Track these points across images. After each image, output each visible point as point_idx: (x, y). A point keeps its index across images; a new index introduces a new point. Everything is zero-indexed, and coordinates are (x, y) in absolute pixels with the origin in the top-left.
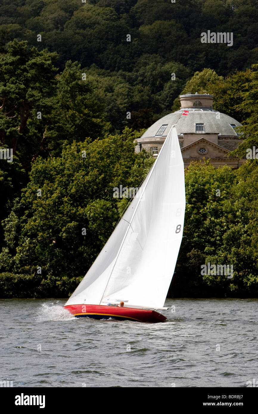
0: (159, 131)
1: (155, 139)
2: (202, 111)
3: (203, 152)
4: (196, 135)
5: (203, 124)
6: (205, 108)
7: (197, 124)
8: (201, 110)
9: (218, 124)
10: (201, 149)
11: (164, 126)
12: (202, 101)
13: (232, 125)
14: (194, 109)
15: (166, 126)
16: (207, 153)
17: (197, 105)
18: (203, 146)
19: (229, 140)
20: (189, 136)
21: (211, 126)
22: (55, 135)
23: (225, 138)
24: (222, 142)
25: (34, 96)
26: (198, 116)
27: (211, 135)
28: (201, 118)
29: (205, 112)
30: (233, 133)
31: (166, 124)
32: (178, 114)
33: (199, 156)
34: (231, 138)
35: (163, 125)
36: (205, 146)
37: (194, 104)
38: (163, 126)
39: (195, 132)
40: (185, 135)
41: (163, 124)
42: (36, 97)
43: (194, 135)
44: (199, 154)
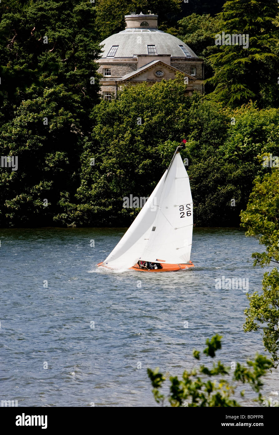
0: (110, 52)
1: (108, 61)
2: (149, 32)
3: (159, 74)
4: (149, 57)
5: (154, 45)
6: (152, 29)
7: (148, 45)
8: (148, 30)
9: (168, 46)
10: (157, 71)
11: (115, 47)
12: (149, 22)
13: (180, 46)
14: (141, 30)
15: (117, 47)
16: (164, 76)
17: (144, 26)
18: (160, 68)
19: (181, 62)
20: (143, 58)
21: (162, 47)
22: (87, 73)
23: (177, 60)
24: (174, 63)
25: (84, 41)
26: (148, 37)
27: (164, 57)
28: (151, 40)
29: (153, 33)
30: (182, 54)
31: (116, 45)
33: (156, 78)
34: (182, 60)
35: (113, 46)
36: (162, 68)
37: (141, 25)
38: (113, 47)
39: (147, 54)
40: (139, 57)
42: (86, 42)
43: (147, 57)
44: (156, 76)
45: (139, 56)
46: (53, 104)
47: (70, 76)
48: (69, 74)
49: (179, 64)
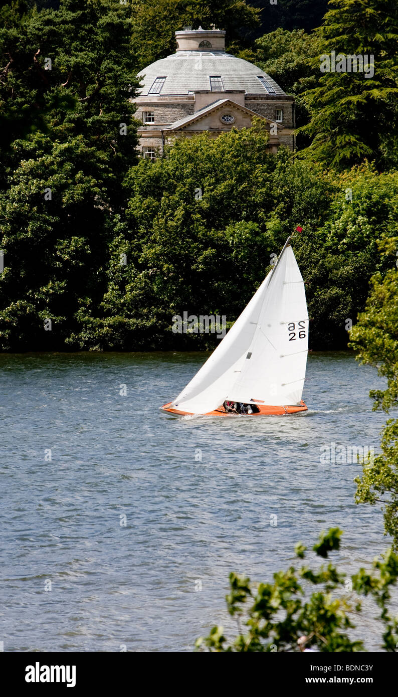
0: (153, 87)
1: (150, 100)
2: (212, 56)
3: (228, 121)
4: (213, 94)
5: (220, 77)
6: (216, 51)
7: (210, 77)
8: (211, 53)
9: (241, 77)
10: (225, 116)
11: (161, 79)
12: (212, 41)
13: (259, 77)
14: (201, 53)
15: (164, 79)
16: (234, 123)
17: (204, 47)
18: (229, 111)
19: (260, 101)
20: (203, 95)
21: (231, 80)
22: (119, 119)
23: (254, 98)
24: (249, 104)
25: (114, 70)
26: (210, 64)
27: (234, 95)
28: (215, 68)
29: (219, 57)
30: (261, 89)
31: (163, 76)
32: (179, 61)
33: (223, 127)
34: (262, 98)
35: (157, 78)
36: (231, 111)
37: (200, 45)
38: (158, 80)
39: (209, 89)
40: (197, 94)
41: (158, 76)
42: (117, 72)
43: (209, 95)
44: (223, 123)
45: (197, 92)
46: (68, 166)
47: (92, 123)
48: (90, 120)
49: (258, 104)
